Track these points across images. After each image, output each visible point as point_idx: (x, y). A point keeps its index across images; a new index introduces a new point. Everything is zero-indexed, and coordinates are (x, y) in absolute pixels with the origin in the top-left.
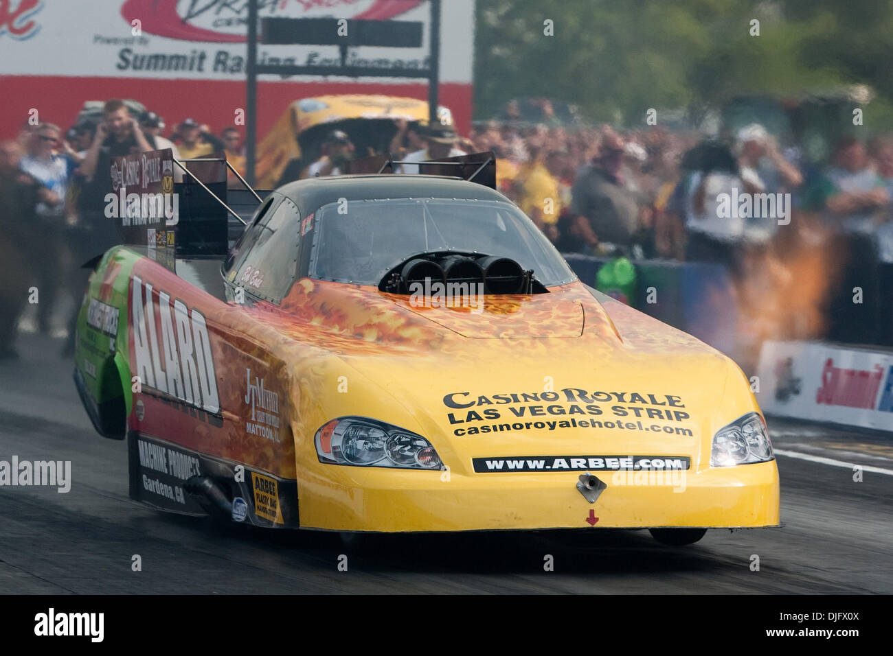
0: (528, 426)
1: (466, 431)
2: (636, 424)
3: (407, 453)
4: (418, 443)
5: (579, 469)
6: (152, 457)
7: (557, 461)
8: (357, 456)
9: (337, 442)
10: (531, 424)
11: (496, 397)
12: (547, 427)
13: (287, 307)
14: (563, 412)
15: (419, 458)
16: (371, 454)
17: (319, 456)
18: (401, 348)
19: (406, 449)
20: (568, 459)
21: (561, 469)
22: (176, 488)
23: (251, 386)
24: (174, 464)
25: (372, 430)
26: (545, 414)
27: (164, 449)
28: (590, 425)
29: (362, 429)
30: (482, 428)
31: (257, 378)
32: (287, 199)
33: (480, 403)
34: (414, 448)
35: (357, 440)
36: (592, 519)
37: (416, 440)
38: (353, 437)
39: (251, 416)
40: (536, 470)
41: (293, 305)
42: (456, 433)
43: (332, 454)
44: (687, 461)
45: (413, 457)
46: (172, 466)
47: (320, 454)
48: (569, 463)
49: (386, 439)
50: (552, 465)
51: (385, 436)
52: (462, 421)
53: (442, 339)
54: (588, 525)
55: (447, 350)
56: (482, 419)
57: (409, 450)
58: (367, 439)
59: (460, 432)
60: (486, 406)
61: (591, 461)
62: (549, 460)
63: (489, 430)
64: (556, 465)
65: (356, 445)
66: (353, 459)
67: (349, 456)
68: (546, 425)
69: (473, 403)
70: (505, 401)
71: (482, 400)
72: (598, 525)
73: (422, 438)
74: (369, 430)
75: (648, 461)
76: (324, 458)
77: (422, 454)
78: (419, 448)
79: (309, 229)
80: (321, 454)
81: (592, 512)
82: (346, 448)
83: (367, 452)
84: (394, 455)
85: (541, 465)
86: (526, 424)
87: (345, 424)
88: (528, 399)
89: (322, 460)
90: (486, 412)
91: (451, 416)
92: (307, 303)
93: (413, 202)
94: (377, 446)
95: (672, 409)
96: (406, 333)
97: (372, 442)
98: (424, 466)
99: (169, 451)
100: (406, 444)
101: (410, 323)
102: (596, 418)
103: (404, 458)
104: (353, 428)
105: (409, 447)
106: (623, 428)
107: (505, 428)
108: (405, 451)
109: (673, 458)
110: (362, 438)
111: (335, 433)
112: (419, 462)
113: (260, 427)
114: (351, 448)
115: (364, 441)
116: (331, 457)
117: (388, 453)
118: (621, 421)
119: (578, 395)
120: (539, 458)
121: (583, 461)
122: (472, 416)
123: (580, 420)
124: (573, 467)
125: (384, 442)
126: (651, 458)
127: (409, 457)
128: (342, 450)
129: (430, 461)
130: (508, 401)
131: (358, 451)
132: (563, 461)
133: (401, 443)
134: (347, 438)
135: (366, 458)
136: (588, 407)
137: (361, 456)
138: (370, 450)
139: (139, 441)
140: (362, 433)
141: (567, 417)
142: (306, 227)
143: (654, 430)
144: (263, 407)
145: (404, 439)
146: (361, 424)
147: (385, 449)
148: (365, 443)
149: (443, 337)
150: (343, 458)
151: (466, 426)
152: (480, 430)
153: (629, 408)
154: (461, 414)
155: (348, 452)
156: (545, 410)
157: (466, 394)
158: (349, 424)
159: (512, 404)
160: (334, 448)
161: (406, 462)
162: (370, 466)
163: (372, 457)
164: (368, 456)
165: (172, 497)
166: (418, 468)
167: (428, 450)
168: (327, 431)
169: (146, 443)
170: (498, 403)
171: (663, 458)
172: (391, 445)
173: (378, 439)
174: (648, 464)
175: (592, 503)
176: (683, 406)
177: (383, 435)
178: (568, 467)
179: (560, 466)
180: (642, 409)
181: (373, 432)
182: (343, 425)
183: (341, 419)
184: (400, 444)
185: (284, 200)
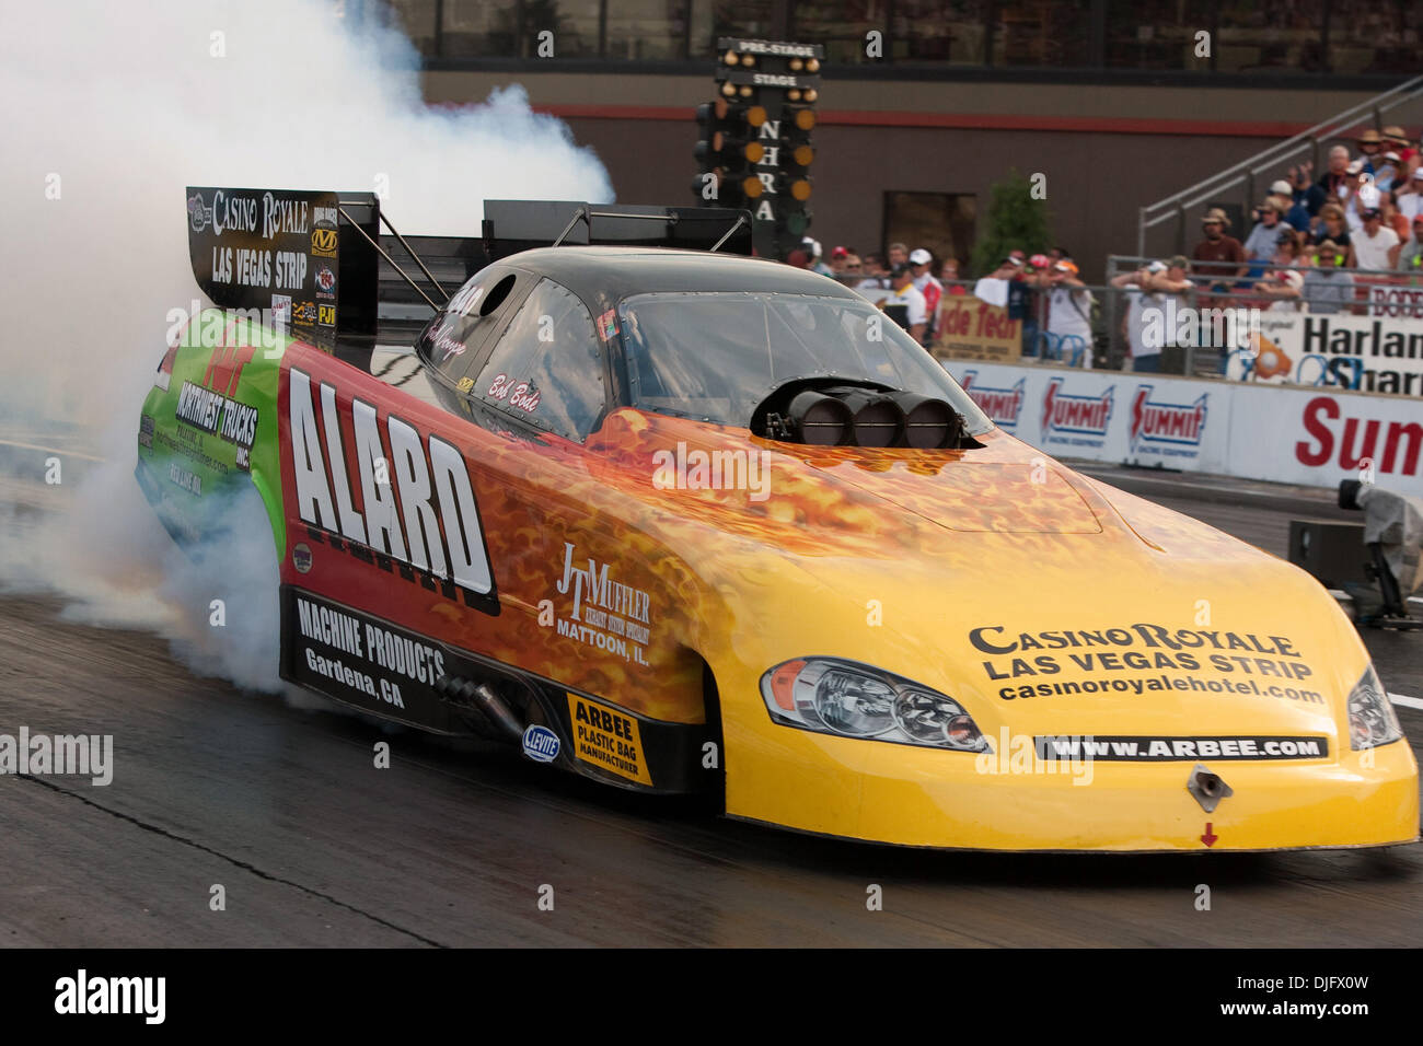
0: (1104, 685)
1: (1017, 692)
2: (1249, 686)
3: (929, 723)
4: (945, 707)
5: (1186, 758)
6: (328, 627)
7: (1154, 745)
8: (847, 721)
9: (809, 695)
10: (1107, 683)
11: (1043, 636)
12: (1132, 689)
13: (599, 447)
14: (1146, 664)
15: (949, 731)
16: (871, 719)
17: (770, 713)
18: (848, 539)
19: (928, 716)
20: (1169, 741)
21: (1161, 758)
22: (383, 682)
23: (574, 570)
24: (380, 647)
25: (868, 682)
26: (1121, 667)
27: (356, 623)
28: (1190, 686)
29: (850, 679)
30: (1039, 688)
31: (592, 562)
32: (546, 280)
33: (1025, 647)
34: (939, 715)
35: (844, 695)
36: (1209, 838)
37: (941, 702)
38: (836, 690)
39: (571, 612)
40: (1126, 758)
41: (612, 447)
42: (1002, 693)
43: (797, 712)
44: (1323, 745)
45: (939, 729)
46: (374, 650)
47: (772, 709)
48: (1172, 749)
49: (892, 698)
50: (1147, 751)
51: (891, 694)
52: (1006, 676)
53: (915, 532)
54: (1204, 847)
55: (930, 549)
56: (1036, 674)
57: (932, 719)
58: (862, 697)
59: (1008, 694)
60: (1033, 653)
61: (1202, 745)
62: (1144, 743)
63: (1050, 692)
64: (1153, 752)
65: (842, 703)
66: (838, 725)
67: (831, 720)
68: (1129, 685)
69: (1014, 646)
70: (1060, 644)
71: (1027, 642)
72: (1217, 846)
73: (951, 701)
74: (863, 682)
75: (1276, 744)
76: (782, 717)
77: (955, 726)
78: (948, 716)
79: (613, 332)
80: (775, 708)
81: (1209, 826)
82: (824, 706)
83: (864, 716)
84: (909, 724)
85: (1132, 749)
86: (1101, 682)
87: (818, 668)
88: (1092, 641)
89: (777, 720)
90: (1038, 661)
91: (988, 666)
92: (641, 446)
93: (749, 298)
94: (879, 709)
95: (1288, 660)
96: (849, 516)
97: (870, 702)
98: (959, 746)
99: (369, 628)
100: (926, 708)
101: (850, 500)
102: (1196, 675)
103: (925, 731)
104: (834, 675)
105: (932, 714)
106: (1234, 692)
107: (1072, 688)
108: (925, 719)
109: (1306, 740)
110: (851, 693)
111: (801, 681)
112: (951, 738)
113: (592, 633)
114: (833, 707)
115: (856, 699)
116: (795, 716)
117: (899, 722)
118: (1230, 681)
119: (1157, 636)
120: (1129, 740)
121: (1191, 745)
122: (1019, 667)
123: (1175, 678)
124: (1177, 754)
125: (890, 702)
126: (1280, 739)
127: (932, 730)
128: (817, 707)
129: (968, 737)
130: (1065, 644)
131: (847, 713)
132: (1163, 744)
133: (919, 707)
134: (824, 691)
135: (862, 725)
136: (1179, 656)
137: (854, 722)
138: (868, 713)
139: (300, 601)
140: (851, 686)
141: (1155, 673)
142: (606, 329)
143: (1273, 693)
144: (603, 604)
145: (922, 701)
146: (847, 671)
147: (893, 713)
148: (859, 703)
149: (915, 527)
150: (818, 720)
151: (1015, 683)
152: (1037, 692)
153: (1233, 658)
154: (1003, 664)
155: (829, 713)
156: (1122, 662)
157: (1000, 629)
158: (826, 668)
159: (1071, 649)
160: (802, 704)
161: (930, 737)
162: (871, 738)
163: (872, 725)
164: (864, 722)
165: (372, 692)
166: (949, 747)
167: (963, 720)
168: (784, 675)
169: (314, 607)
170: (1050, 646)
171: (1294, 739)
172: (904, 707)
173: (879, 697)
174: (1275, 749)
175: (1209, 812)
176: (1297, 655)
177: (887, 692)
178: (1170, 754)
179: (1160, 752)
180: (1249, 660)
181: (870, 685)
182: (817, 671)
183: (809, 660)
184: (917, 708)
185: (541, 281)
